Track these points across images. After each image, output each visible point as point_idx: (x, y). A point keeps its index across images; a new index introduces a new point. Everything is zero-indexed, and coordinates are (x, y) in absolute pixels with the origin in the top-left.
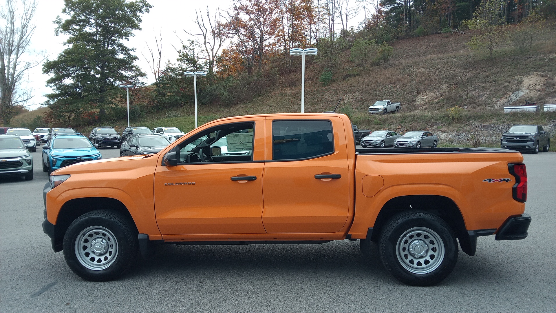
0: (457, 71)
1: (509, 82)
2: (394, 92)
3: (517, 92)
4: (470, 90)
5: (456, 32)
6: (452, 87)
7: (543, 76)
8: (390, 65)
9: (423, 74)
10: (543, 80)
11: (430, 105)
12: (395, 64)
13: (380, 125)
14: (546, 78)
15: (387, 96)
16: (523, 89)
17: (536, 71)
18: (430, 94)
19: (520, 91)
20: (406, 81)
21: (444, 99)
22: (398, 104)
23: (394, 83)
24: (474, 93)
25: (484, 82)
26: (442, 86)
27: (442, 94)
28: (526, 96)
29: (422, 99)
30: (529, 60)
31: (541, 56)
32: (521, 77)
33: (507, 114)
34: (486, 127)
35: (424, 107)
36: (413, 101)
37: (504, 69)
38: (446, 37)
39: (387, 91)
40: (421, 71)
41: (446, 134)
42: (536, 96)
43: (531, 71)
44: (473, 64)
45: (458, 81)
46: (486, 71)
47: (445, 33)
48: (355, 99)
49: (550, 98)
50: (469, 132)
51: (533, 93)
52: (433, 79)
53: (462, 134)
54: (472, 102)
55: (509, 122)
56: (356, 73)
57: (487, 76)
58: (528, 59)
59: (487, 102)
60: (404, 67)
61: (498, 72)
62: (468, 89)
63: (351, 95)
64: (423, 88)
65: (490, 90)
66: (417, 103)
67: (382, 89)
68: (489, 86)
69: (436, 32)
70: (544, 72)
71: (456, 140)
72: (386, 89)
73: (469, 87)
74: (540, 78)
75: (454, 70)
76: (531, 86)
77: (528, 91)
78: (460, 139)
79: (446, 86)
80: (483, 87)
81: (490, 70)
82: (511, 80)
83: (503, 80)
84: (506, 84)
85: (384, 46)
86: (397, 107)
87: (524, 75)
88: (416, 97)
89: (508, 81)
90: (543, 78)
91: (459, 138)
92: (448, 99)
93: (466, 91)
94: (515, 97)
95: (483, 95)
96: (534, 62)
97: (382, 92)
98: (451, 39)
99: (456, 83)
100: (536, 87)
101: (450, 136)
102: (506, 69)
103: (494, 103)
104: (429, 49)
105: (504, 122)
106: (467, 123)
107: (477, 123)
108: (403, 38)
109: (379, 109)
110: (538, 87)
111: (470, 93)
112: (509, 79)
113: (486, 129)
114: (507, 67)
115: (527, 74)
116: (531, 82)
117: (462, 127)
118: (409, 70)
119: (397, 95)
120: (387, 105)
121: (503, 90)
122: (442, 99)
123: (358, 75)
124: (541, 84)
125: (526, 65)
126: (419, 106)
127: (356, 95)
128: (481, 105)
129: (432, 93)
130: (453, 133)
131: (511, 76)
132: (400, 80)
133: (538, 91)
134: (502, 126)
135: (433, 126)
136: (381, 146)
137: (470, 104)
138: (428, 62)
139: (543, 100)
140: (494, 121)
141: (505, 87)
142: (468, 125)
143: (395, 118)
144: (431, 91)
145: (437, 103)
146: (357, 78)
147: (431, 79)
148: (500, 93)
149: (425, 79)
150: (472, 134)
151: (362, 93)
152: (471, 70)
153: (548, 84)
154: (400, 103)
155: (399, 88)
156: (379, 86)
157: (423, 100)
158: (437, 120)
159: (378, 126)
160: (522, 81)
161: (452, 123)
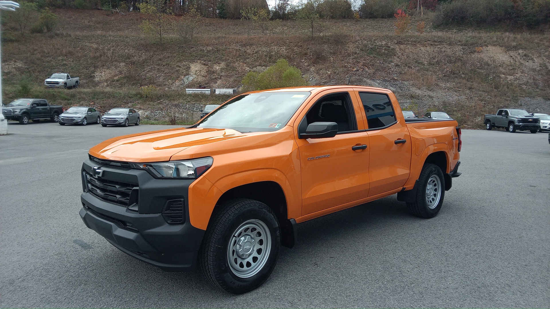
0: (132, 51)
1: (180, 67)
2: (67, 65)
3: (187, 76)
4: (147, 71)
5: (117, 12)
6: (129, 66)
7: (204, 65)
8: (57, 35)
9: (97, 49)
10: (205, 68)
11: (111, 82)
12: (62, 34)
13: (69, 100)
14: (207, 67)
15: (59, 68)
16: (192, 74)
17: (199, 60)
18: (108, 71)
19: (190, 75)
20: (80, 55)
21: (124, 78)
22: (77, 79)
23: (66, 55)
24: (151, 74)
25: (159, 65)
26: (119, 64)
27: (121, 73)
28: (195, 80)
29: (101, 75)
30: (192, 50)
31: (201, 48)
32: (188, 63)
33: (190, 95)
34: (176, 106)
35: (106, 84)
36: (91, 77)
37: (173, 55)
38: (108, 15)
39: (59, 63)
40: (95, 46)
41: (142, 111)
42: (202, 81)
43: (195, 59)
44: (146, 47)
45: (134, 61)
46: (158, 55)
47: (106, 10)
48: (18, 69)
49: (213, 83)
50: (162, 109)
51: (200, 78)
52: (109, 55)
53: (156, 112)
54: (151, 82)
55: (193, 102)
56: (14, 38)
57: (160, 60)
58: (191, 48)
59: (164, 84)
60: (74, 39)
61: (169, 57)
62: (145, 70)
63: (11, 64)
64: (99, 64)
65: (165, 72)
66: (96, 79)
67: (51, 61)
68: (163, 69)
69: (96, 8)
70: (205, 61)
71: (152, 117)
72: (57, 61)
73: (146, 68)
74: (203, 66)
75: (129, 50)
76: (197, 72)
77: (195, 76)
78: (156, 117)
79: (122, 64)
80: (158, 69)
81: (162, 54)
82: (181, 65)
83: (174, 64)
84: (178, 68)
85: (47, 12)
86: (77, 82)
87: (190, 62)
88: (93, 73)
89: (178, 66)
90: (204, 66)
91: (155, 115)
92: (128, 77)
93: (143, 71)
94: (187, 81)
95: (159, 76)
96: (196, 51)
97: (53, 64)
98: (113, 18)
99: (133, 63)
100: (201, 73)
101: (146, 113)
102: (175, 55)
103: (171, 85)
104: (91, 24)
105: (189, 101)
106: (159, 102)
107: (167, 102)
108: (60, 7)
109: (58, 83)
110: (203, 73)
111: (147, 73)
112: (179, 64)
113: (176, 107)
114: (175, 53)
115: (193, 61)
116: (197, 69)
117: (155, 105)
118: (80, 43)
119: (72, 69)
120: (67, 79)
121: (176, 74)
122: (122, 77)
123: (16, 41)
124: (205, 71)
125: (190, 53)
126: (99, 82)
127: (19, 64)
128: (160, 85)
129: (110, 70)
130: (149, 110)
131: (180, 61)
132: (72, 52)
133: (203, 77)
134: (189, 105)
135: (128, 104)
136: (84, 123)
137: (150, 83)
138: (100, 38)
139: (208, 85)
140: (181, 101)
141: (177, 71)
142: (160, 103)
143: (85, 93)
144: (109, 68)
145: (117, 81)
146: (15, 44)
147: (107, 56)
148: (174, 76)
149: (101, 56)
150: (165, 111)
151: (26, 63)
152: (144, 52)
153: (209, 72)
154: (78, 78)
155: (73, 61)
156: (47, 57)
157: (102, 77)
158: (130, 97)
159: (66, 101)
160: (190, 67)
161: (145, 101)
